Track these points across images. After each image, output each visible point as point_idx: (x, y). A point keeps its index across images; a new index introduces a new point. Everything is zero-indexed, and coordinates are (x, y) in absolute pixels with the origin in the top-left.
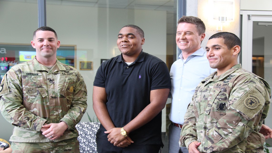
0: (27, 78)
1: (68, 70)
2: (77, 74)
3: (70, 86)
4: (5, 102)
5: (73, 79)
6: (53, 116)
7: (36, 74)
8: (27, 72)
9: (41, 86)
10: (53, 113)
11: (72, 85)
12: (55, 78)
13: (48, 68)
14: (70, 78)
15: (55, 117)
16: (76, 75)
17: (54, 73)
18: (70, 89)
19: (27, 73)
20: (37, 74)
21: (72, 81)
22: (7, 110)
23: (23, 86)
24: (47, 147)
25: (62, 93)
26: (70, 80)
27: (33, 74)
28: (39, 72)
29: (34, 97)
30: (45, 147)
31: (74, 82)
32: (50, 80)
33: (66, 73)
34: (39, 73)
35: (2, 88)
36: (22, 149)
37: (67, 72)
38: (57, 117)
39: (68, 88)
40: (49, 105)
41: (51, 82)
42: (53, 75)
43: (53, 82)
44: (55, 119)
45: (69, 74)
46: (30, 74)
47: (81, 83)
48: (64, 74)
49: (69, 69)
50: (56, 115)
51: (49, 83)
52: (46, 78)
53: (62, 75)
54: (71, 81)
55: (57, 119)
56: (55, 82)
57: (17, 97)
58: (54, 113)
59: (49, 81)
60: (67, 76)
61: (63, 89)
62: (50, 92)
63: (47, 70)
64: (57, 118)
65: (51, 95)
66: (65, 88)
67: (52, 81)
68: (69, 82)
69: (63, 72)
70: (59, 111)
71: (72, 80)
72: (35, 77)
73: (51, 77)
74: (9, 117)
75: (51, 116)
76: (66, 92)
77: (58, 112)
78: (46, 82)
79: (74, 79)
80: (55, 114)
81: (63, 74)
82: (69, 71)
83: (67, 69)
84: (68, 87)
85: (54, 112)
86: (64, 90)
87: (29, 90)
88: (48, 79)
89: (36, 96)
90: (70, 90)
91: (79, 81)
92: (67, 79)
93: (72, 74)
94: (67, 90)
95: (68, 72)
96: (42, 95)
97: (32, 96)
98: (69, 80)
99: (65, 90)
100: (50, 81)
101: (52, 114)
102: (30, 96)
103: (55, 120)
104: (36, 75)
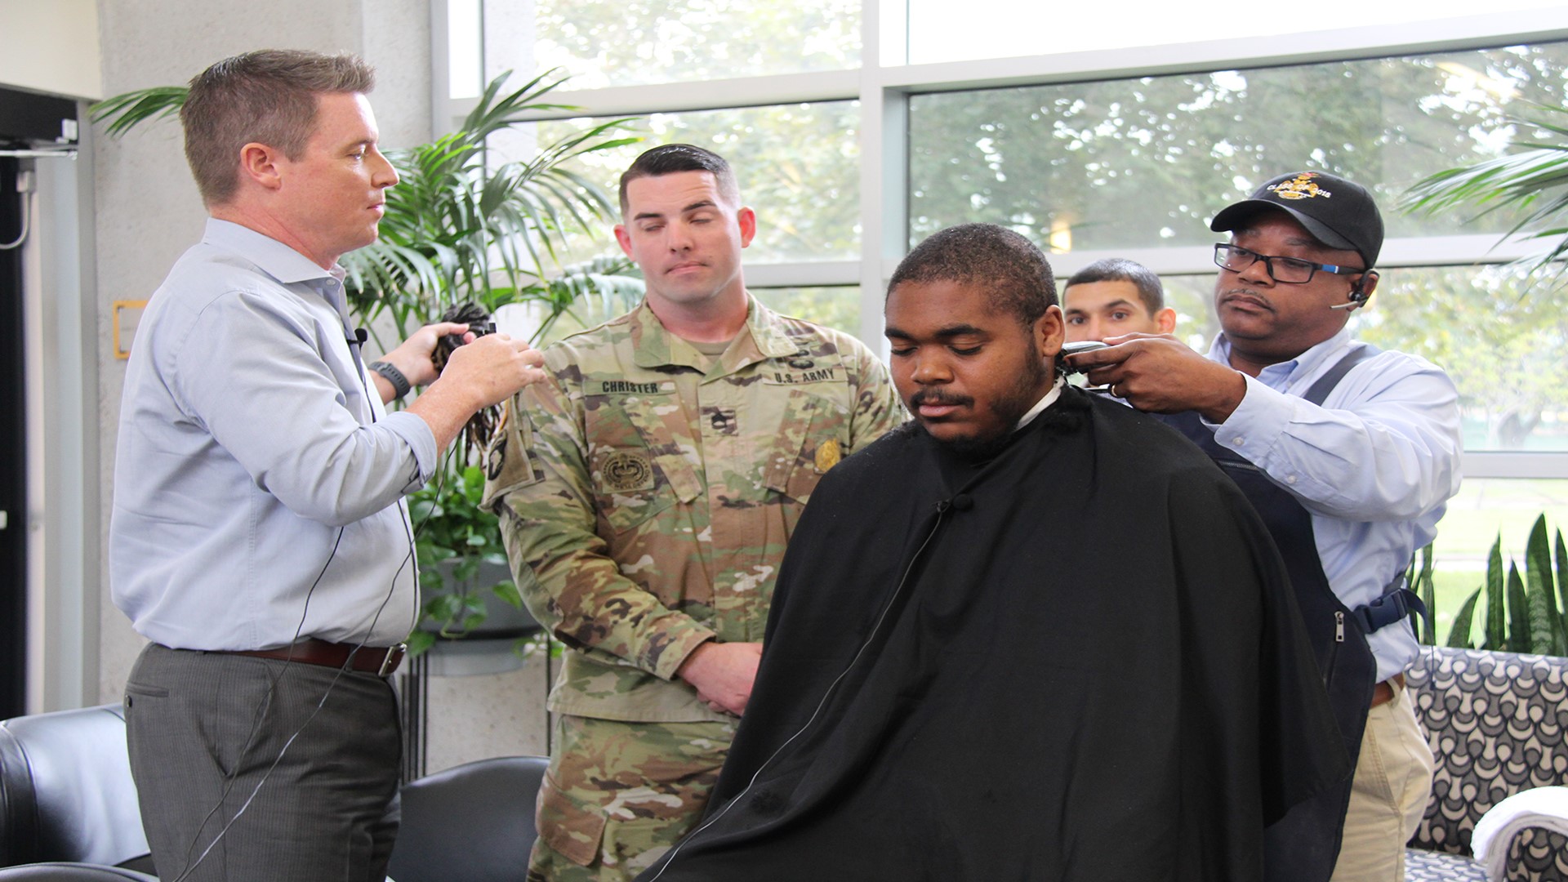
0: (603, 407)
1: (810, 356)
2: (854, 372)
3: (815, 442)
4: (519, 527)
5: (835, 400)
6: (732, 598)
7: (649, 386)
8: (604, 380)
9: (674, 444)
10: (727, 580)
11: (827, 432)
12: (740, 402)
13: (705, 354)
14: (818, 400)
15: (740, 601)
16: (852, 380)
17: (733, 377)
18: (818, 454)
19: (605, 383)
20: (654, 387)
21: (828, 414)
22: (534, 564)
23: (592, 446)
24: (713, 747)
25: (778, 479)
26: (814, 407)
27: (633, 388)
28: (662, 376)
29: (643, 503)
30: (700, 746)
31: (839, 419)
32: (713, 414)
33: (797, 374)
34: (662, 382)
35: (503, 459)
36: (594, 751)
37: (802, 367)
38: (745, 605)
39: (808, 448)
40: (709, 539)
41: (719, 423)
42: (733, 387)
43: (729, 422)
44: (742, 613)
45: (812, 375)
46: (621, 384)
47: (881, 414)
48: (784, 378)
49: (817, 349)
50: (746, 593)
51: (710, 427)
52: (693, 407)
53: (776, 383)
54: (821, 415)
55: (746, 612)
56: (740, 425)
57: (570, 498)
58: (737, 580)
59: (710, 421)
60: (798, 388)
61: (781, 460)
62: (711, 476)
63: (703, 363)
64: (751, 608)
65: (721, 493)
66: (792, 452)
67: (724, 419)
68: (812, 420)
69: (779, 371)
70: (761, 572)
71: (830, 406)
72: (645, 404)
73: (720, 395)
74: (543, 598)
75: (717, 598)
76: (793, 475)
77: (755, 578)
78: (694, 425)
79: (836, 401)
80: (739, 587)
81: (778, 377)
82: (816, 360)
83: (807, 348)
84: (803, 449)
85: (737, 575)
86: (784, 464)
87: (615, 468)
88: (706, 411)
89: (650, 494)
90: (819, 462)
91: (868, 406)
92: (799, 404)
93: (831, 373)
94: (798, 462)
95: (811, 365)
96: (678, 492)
97: (630, 495)
98: (811, 411)
99: (790, 463)
100: (714, 419)
101: (725, 584)
102: (622, 494)
103: (738, 619)
104: (650, 390)
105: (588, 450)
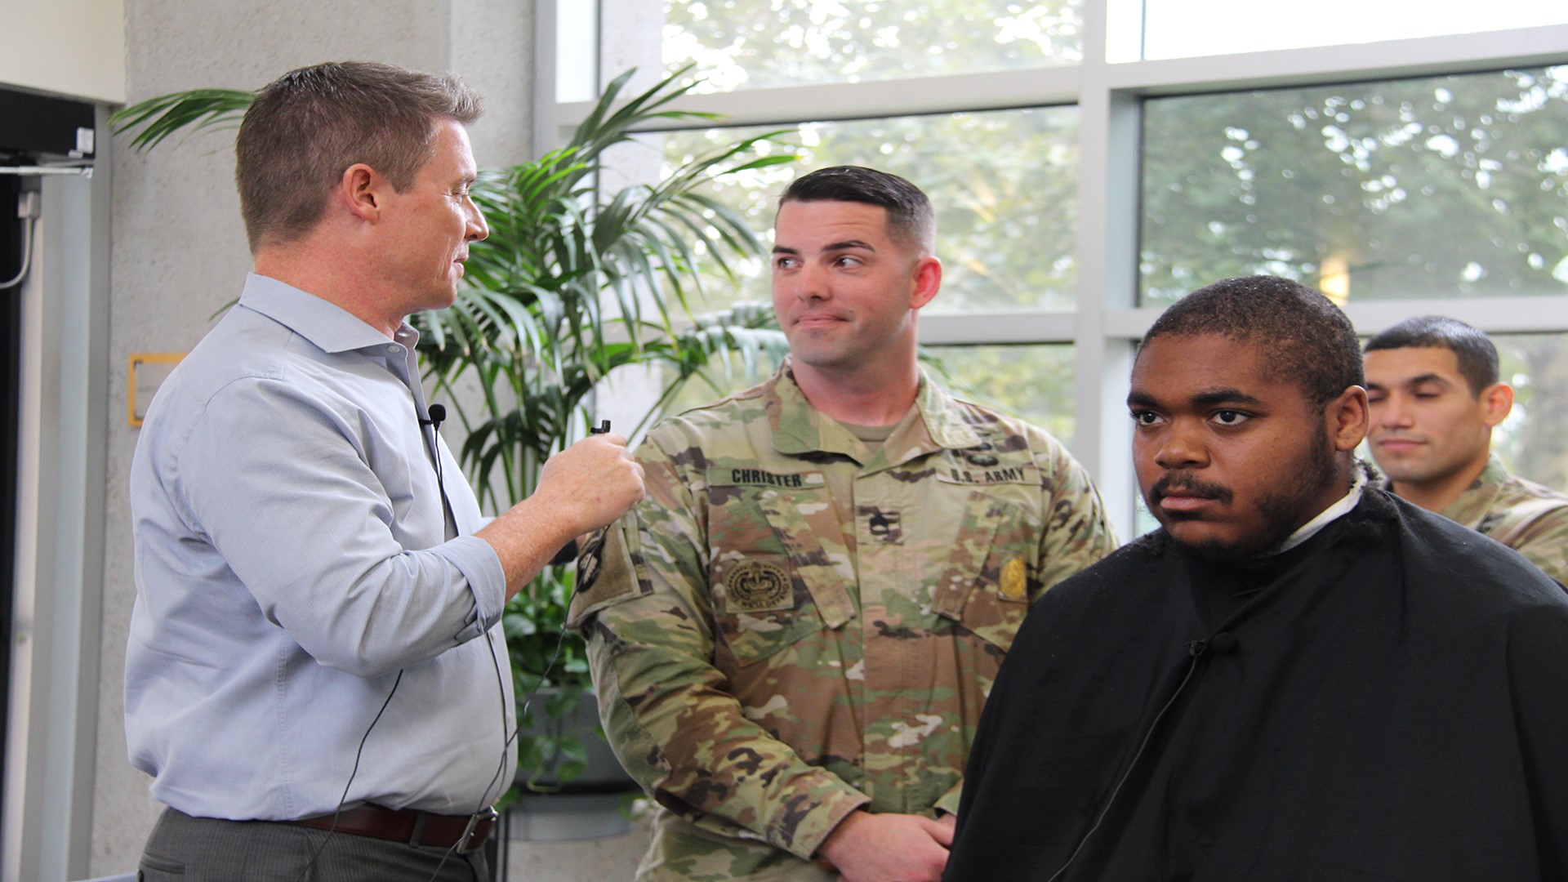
0: (732, 502)
1: (994, 451)
2: (1049, 475)
3: (999, 559)
4: (615, 653)
5: (1023, 505)
6: (887, 755)
7: (790, 478)
8: (733, 465)
9: (821, 552)
10: (881, 731)
11: (1012, 546)
12: (906, 502)
13: (863, 440)
14: (1005, 506)
15: (897, 760)
16: (1046, 485)
17: (898, 471)
18: (1003, 573)
19: (735, 472)
20: (796, 480)
21: (1016, 525)
22: (635, 701)
23: (715, 551)
25: (951, 603)
26: (999, 514)
27: (771, 479)
28: (806, 466)
29: (777, 627)
31: (1028, 532)
32: (871, 516)
33: (978, 472)
34: (806, 474)
35: (599, 566)
37: (984, 464)
38: (907, 764)
39: (991, 566)
40: (861, 677)
41: (879, 528)
42: (897, 483)
43: (892, 527)
44: (900, 777)
45: (997, 475)
46: (756, 474)
47: (1081, 529)
48: (962, 476)
49: (1001, 442)
50: (906, 750)
51: (868, 532)
52: (847, 506)
53: (953, 481)
54: (1008, 524)
55: (905, 776)
56: (906, 531)
57: (684, 617)
58: (894, 732)
59: (867, 525)
60: (980, 489)
61: (957, 579)
62: (867, 595)
63: (858, 451)
64: (910, 771)
65: (879, 617)
66: (971, 569)
67: (885, 523)
68: (997, 530)
69: (956, 466)
70: (925, 724)
71: (1018, 514)
72: (786, 500)
73: (882, 493)
74: (642, 746)
75: (868, 755)
76: (972, 599)
77: (917, 730)
78: (848, 528)
79: (1027, 509)
80: (896, 742)
81: (955, 473)
82: (1001, 456)
83: (990, 441)
84: (985, 567)
85: (895, 725)
86: (961, 584)
87: (743, 580)
88: (863, 511)
89: (788, 615)
90: (1005, 584)
91: (1065, 518)
92: (981, 509)
93: (1021, 473)
94: (978, 583)
95: (994, 462)
96: (824, 614)
97: (760, 616)
98: (996, 519)
99: (968, 583)
100: (873, 522)
101: (879, 737)
102: (750, 614)
103: (893, 783)
104: (791, 483)
105: (709, 556)
